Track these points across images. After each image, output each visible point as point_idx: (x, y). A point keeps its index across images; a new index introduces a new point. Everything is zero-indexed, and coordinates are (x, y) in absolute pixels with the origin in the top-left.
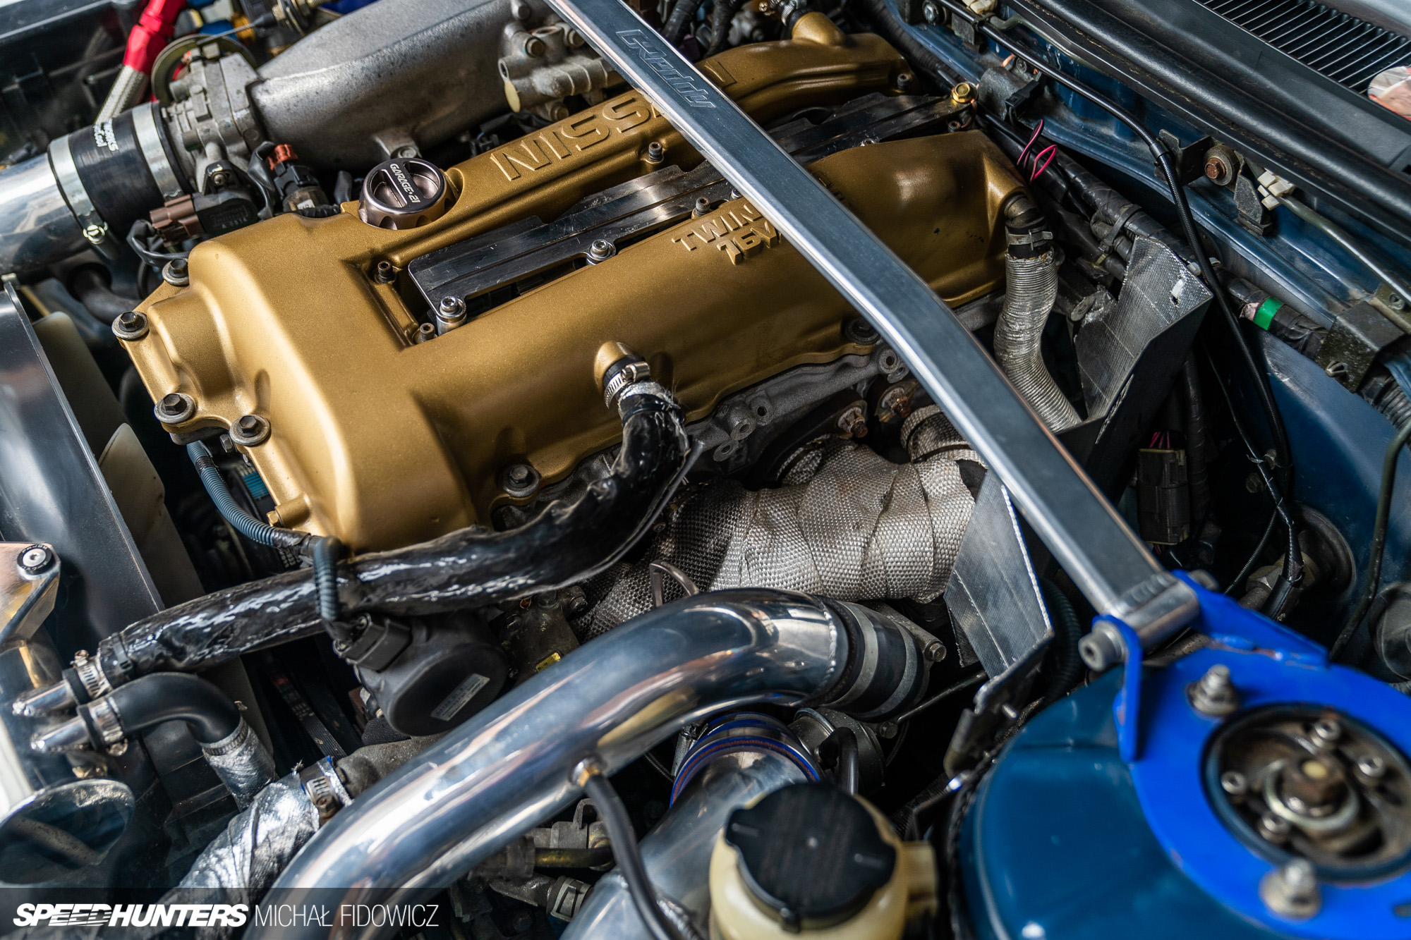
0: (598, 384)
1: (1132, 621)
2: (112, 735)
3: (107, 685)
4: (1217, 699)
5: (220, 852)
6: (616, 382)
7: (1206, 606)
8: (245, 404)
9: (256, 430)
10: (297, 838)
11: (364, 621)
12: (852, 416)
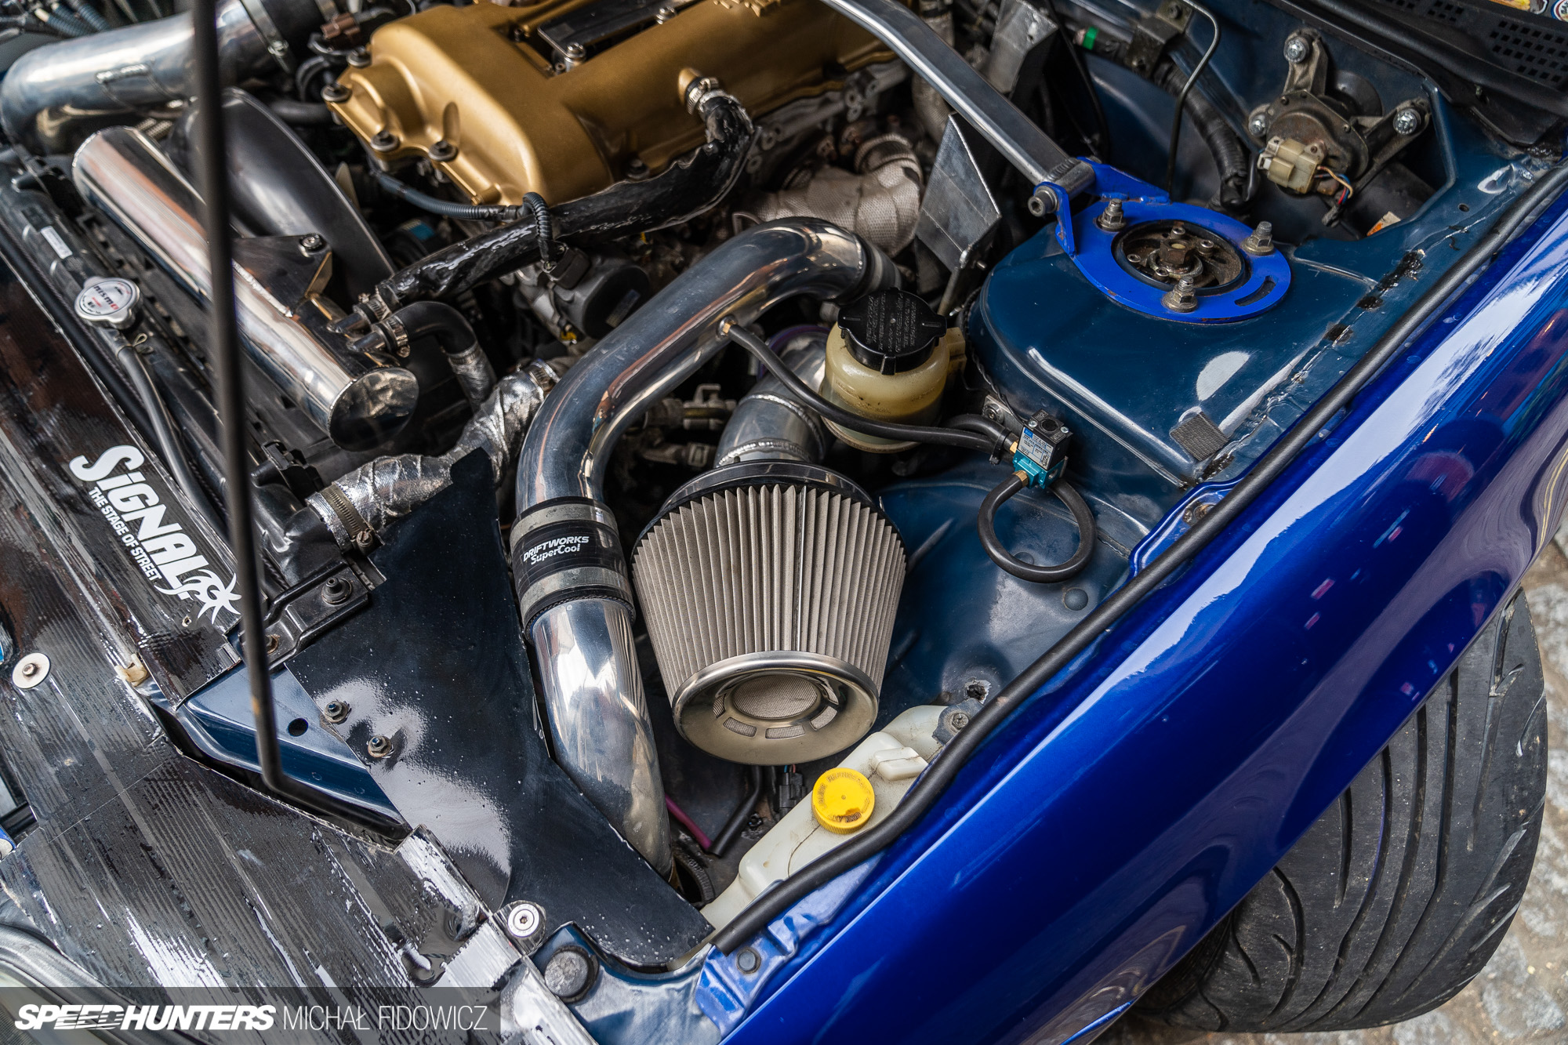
0: (682, 99)
1: (1058, 183)
2: (402, 338)
3: (388, 311)
4: (1114, 219)
5: (482, 420)
6: (694, 94)
7: (1098, 173)
8: (435, 135)
9: (446, 151)
10: (531, 407)
11: (562, 249)
12: (826, 145)
